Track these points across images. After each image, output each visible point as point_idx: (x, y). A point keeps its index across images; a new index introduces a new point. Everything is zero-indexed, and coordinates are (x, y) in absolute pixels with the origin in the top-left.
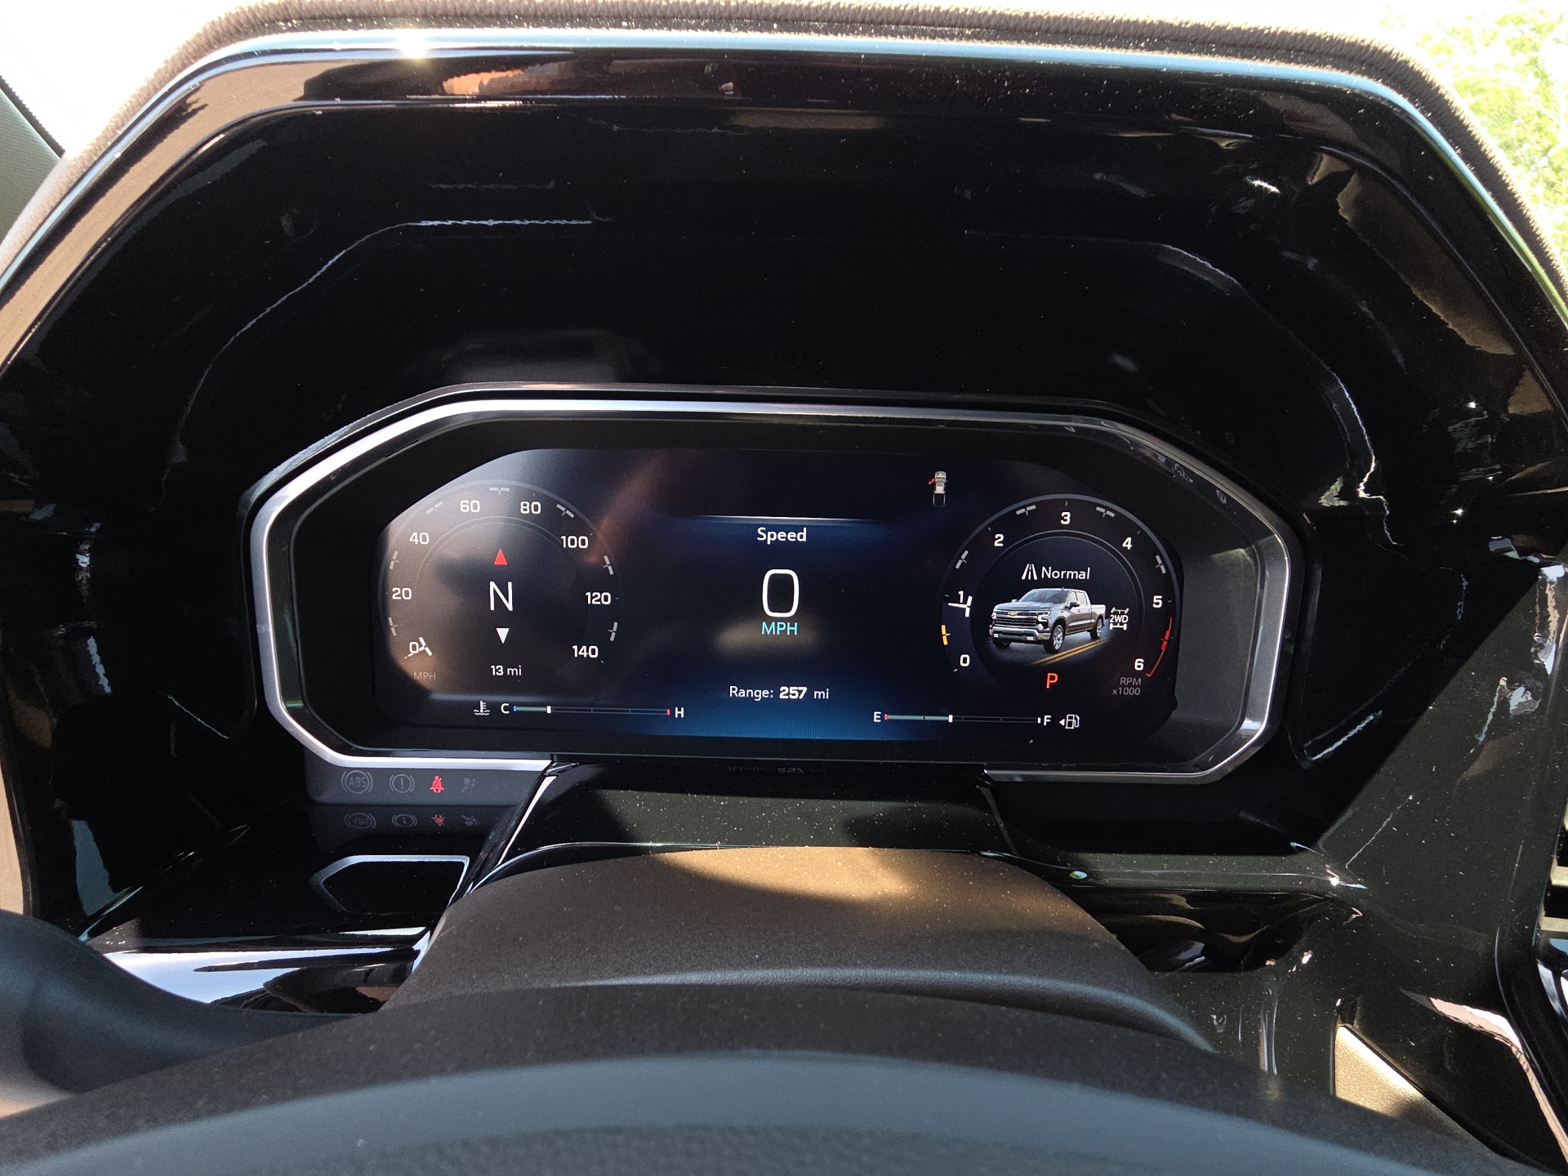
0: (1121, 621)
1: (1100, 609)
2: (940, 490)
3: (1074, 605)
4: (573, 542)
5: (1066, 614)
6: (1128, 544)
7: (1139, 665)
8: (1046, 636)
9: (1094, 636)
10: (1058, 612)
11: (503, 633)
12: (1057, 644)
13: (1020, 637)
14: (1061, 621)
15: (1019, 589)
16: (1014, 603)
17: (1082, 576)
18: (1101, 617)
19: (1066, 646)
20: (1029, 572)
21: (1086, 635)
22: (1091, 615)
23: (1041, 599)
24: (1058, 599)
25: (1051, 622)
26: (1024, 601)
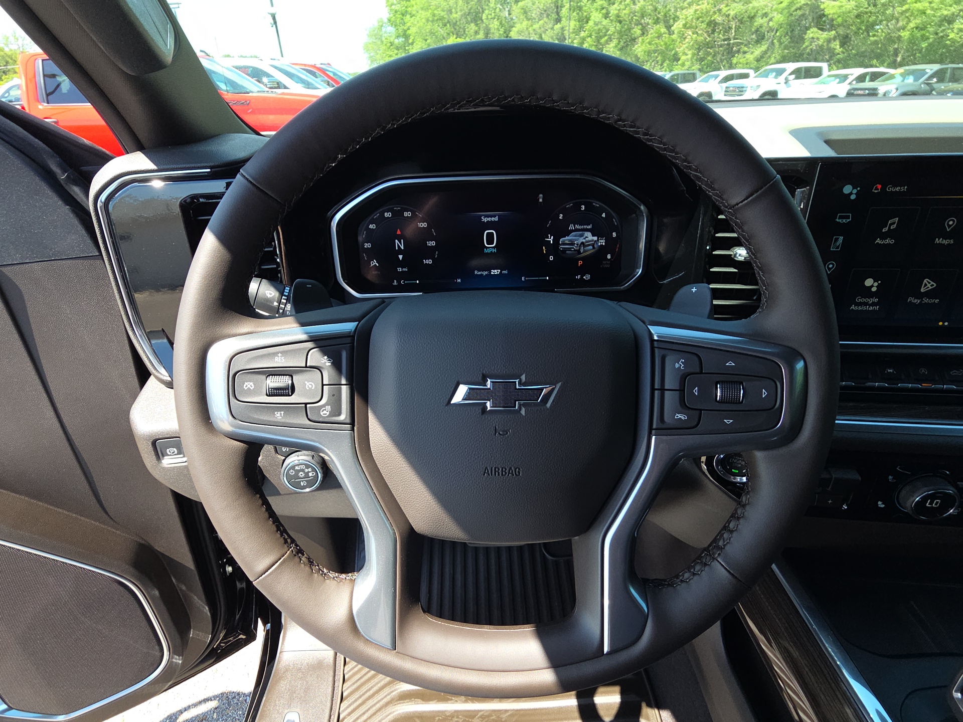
0: (602, 242)
1: (595, 238)
2: (541, 200)
3: (587, 237)
4: (422, 225)
5: (584, 241)
6: (604, 215)
7: (609, 257)
8: (578, 248)
9: (594, 248)
10: (582, 240)
11: (401, 257)
12: (582, 251)
13: (569, 249)
14: (582, 243)
15: (568, 233)
16: (567, 238)
17: (589, 227)
18: (596, 241)
19: (585, 251)
20: (571, 227)
21: (591, 247)
22: (592, 240)
23: (575, 236)
24: (582, 236)
25: (579, 243)
26: (571, 236)
